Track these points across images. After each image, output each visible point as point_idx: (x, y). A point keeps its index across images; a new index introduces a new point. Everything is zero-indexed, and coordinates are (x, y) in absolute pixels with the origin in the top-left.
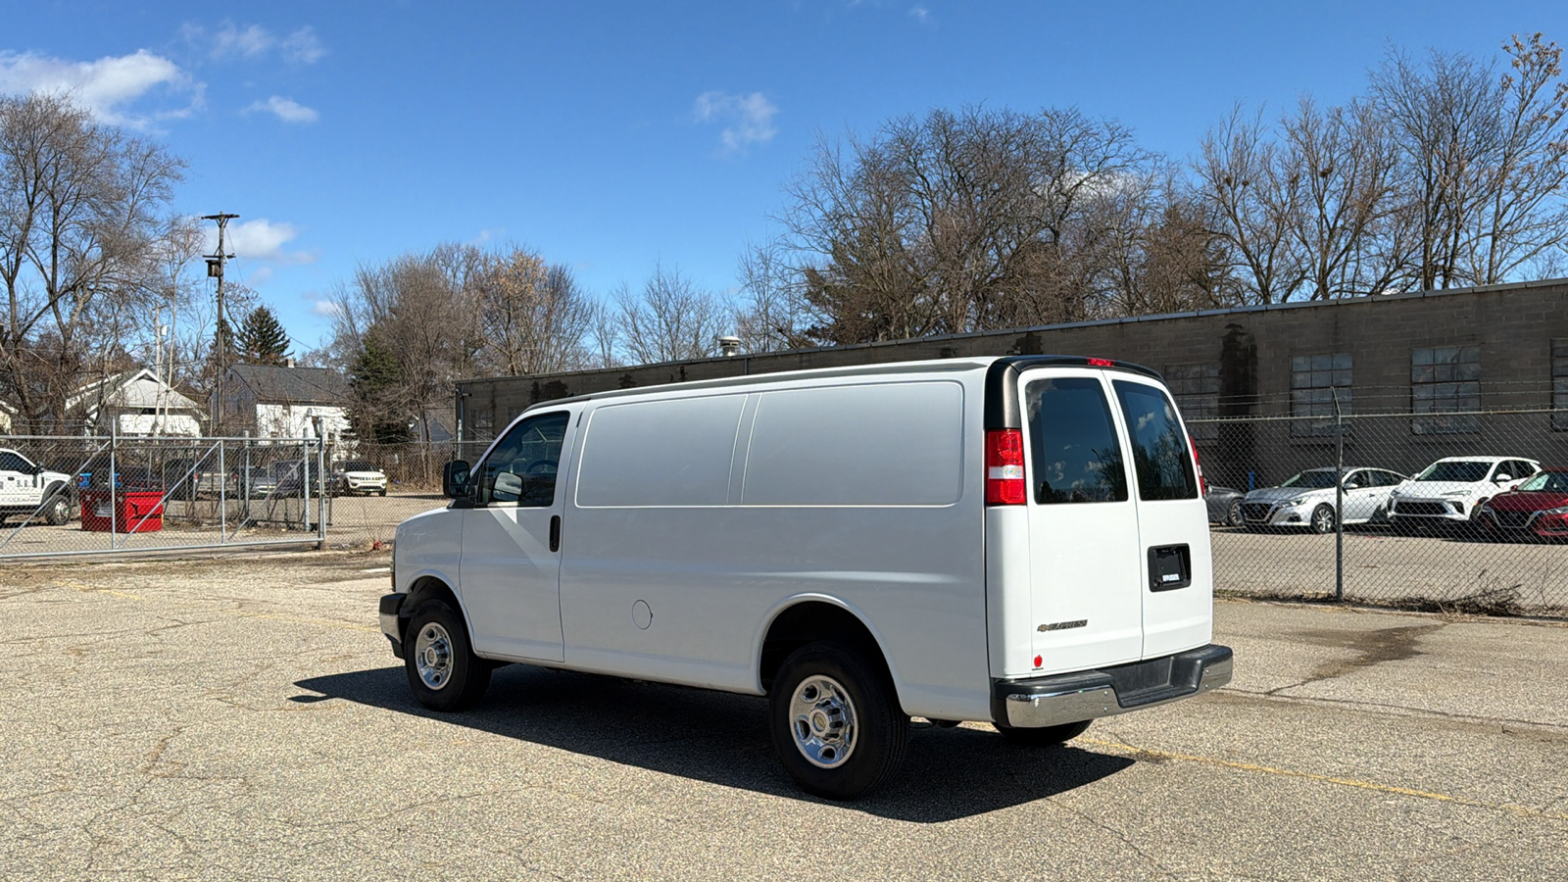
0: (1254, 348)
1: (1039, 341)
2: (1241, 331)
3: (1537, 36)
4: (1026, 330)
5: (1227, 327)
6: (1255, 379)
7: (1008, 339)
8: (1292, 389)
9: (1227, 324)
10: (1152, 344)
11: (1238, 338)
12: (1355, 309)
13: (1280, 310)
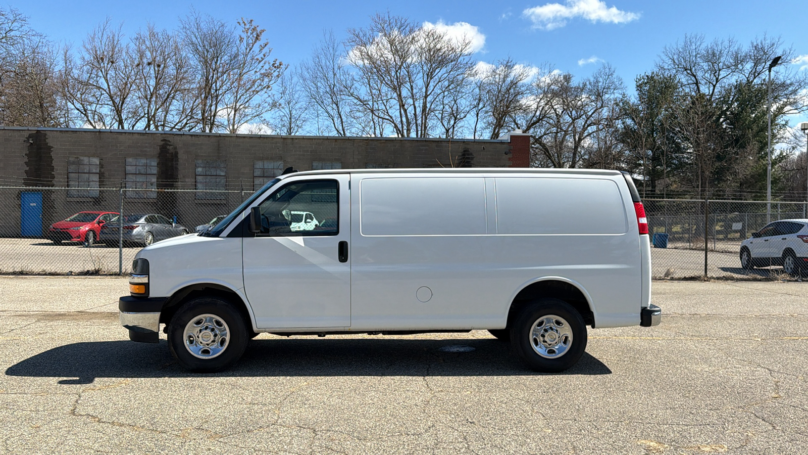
0: (177, 153)
1: (45, 136)
2: (169, 144)
3: (251, 21)
4: (37, 129)
5: (162, 141)
6: (177, 168)
7: (23, 133)
8: (196, 175)
9: (162, 139)
10: (119, 145)
11: (168, 147)
12: (228, 139)
13: (190, 135)
